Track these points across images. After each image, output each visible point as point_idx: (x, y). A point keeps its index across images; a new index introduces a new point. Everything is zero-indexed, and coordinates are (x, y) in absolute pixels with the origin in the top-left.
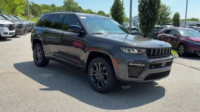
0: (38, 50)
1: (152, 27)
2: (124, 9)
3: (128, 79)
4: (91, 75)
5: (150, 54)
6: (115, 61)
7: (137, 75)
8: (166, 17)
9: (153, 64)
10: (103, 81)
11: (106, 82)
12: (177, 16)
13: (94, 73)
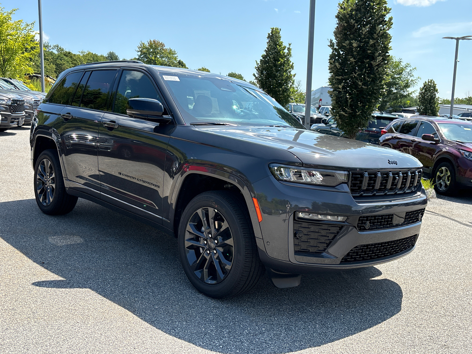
0: (48, 170)
1: (366, 114)
2: (292, 67)
3: (294, 259)
4: (187, 244)
5: (360, 187)
6: (256, 205)
7: (322, 247)
8: (402, 92)
9: (367, 217)
10: (220, 262)
11: (228, 267)
12: (430, 90)
13: (197, 239)
